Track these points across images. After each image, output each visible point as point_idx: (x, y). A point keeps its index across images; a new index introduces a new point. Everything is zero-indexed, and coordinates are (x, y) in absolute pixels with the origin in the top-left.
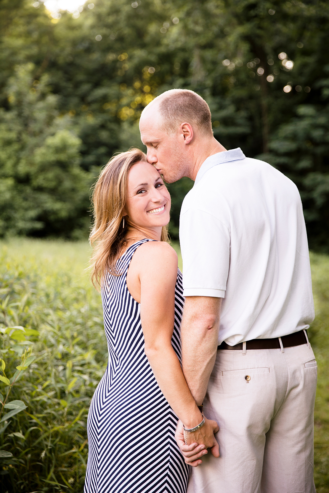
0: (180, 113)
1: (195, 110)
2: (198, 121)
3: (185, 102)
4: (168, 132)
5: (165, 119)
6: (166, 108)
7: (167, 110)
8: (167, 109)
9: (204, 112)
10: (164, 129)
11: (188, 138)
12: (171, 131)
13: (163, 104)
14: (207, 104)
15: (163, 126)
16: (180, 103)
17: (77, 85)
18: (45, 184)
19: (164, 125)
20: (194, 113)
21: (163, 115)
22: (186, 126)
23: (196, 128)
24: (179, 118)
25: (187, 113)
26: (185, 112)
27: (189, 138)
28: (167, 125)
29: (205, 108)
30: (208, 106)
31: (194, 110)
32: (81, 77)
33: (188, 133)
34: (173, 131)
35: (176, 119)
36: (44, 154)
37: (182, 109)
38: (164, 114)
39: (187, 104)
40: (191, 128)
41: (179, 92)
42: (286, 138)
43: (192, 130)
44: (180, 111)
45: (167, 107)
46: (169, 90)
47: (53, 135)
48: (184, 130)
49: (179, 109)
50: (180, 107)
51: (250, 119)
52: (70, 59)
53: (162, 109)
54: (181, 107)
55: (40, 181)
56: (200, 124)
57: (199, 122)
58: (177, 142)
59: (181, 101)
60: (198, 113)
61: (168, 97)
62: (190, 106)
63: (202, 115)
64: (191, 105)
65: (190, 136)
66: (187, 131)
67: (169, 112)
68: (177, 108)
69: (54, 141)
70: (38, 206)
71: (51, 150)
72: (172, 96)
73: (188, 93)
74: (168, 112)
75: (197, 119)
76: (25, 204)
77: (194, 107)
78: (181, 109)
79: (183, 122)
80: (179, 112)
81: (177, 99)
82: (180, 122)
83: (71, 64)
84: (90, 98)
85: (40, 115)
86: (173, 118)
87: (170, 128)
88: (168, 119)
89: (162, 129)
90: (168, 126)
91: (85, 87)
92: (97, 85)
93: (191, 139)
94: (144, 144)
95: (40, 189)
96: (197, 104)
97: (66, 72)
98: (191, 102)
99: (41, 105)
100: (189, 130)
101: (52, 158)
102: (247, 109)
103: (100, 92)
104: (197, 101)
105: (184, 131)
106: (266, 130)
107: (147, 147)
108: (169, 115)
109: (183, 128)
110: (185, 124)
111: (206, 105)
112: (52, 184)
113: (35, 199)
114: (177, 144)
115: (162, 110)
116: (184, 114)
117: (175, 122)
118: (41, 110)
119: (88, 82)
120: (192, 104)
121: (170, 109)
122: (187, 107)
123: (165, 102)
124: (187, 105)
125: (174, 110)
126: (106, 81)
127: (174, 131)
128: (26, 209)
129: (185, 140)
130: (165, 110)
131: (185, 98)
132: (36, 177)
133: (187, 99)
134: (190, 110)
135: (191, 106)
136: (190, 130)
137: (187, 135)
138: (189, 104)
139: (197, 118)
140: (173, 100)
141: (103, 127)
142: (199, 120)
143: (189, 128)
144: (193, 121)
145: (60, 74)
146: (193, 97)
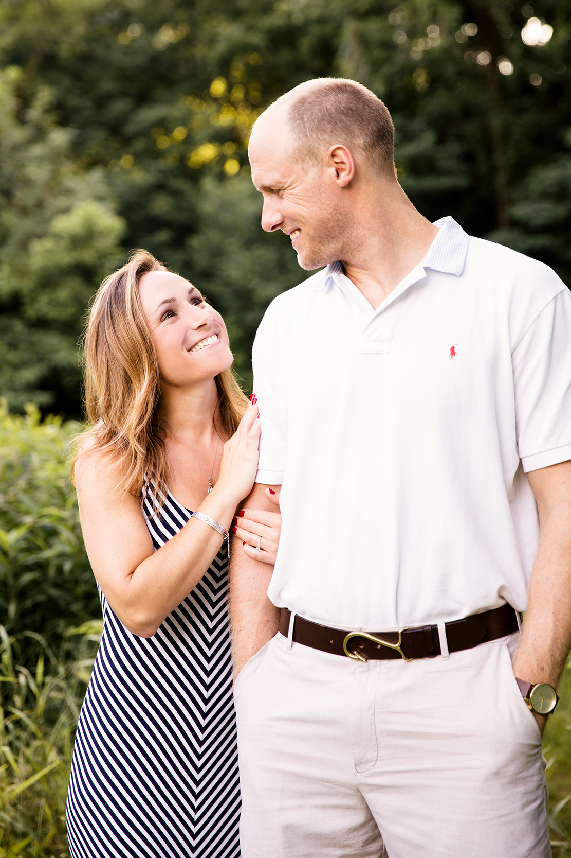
0: (329, 126)
1: (360, 119)
2: (367, 142)
3: (340, 103)
4: (305, 166)
5: (299, 138)
6: (299, 117)
7: (304, 122)
8: (302, 119)
9: (379, 124)
10: (297, 160)
11: (345, 177)
12: (311, 163)
13: (296, 109)
14: (386, 108)
15: (294, 152)
16: (329, 107)
17: (102, 102)
18: (52, 313)
19: (297, 151)
20: (358, 125)
21: (293, 130)
22: (339, 152)
23: (360, 157)
24: (326, 137)
25: (344, 127)
26: (340, 125)
27: (347, 176)
28: (302, 152)
29: (380, 115)
30: (388, 112)
31: (358, 120)
32: (107, 85)
33: (343, 166)
34: (313, 164)
35: (321, 138)
36: (49, 252)
37: (332, 118)
38: (297, 130)
39: (343, 109)
40: (350, 156)
41: (328, 85)
42: (545, 196)
43: (351, 160)
44: (329, 122)
45: (302, 115)
46: (308, 81)
47: (66, 211)
48: (336, 160)
49: (326, 119)
50: (328, 114)
51: (468, 158)
52: (82, 47)
53: (292, 119)
54: (330, 115)
55: (42, 306)
56: (371, 149)
57: (367, 145)
58: (323, 185)
59: (330, 103)
60: (366, 126)
61: (305, 94)
62: (348, 113)
63: (375, 131)
64: (351, 109)
65: (348, 171)
66: (343, 163)
67: (306, 125)
68: (323, 116)
69: (68, 224)
70: (41, 359)
71: (63, 244)
72: (313, 93)
73: (345, 86)
74: (304, 126)
75: (364, 139)
76: (13, 356)
77: (358, 114)
78: (330, 119)
79: (334, 144)
80: (326, 124)
81: (323, 98)
82: (327, 145)
83: (86, 58)
84: (130, 128)
85: (38, 173)
86: (315, 136)
87: (308, 158)
88: (304, 139)
89: (292, 160)
90: (305, 152)
91: (119, 107)
92: (143, 99)
93: (349, 177)
94: (258, 189)
95: (42, 324)
96: (364, 109)
97: (77, 77)
98: (351, 103)
99: (37, 150)
100: (346, 161)
101: (66, 258)
102: (461, 138)
103: (149, 114)
104: (363, 102)
105: (336, 163)
106: (501, 180)
107: (264, 194)
108: (306, 132)
109: (333, 156)
110: (338, 148)
111: (383, 109)
112: (68, 312)
113: (32, 344)
114: (322, 188)
115: (292, 122)
116: (337, 128)
117: (319, 144)
118: (40, 160)
119: (124, 94)
120: (354, 108)
121: (309, 119)
122: (343, 113)
123: (299, 104)
124: (343, 111)
125: (316, 122)
126: (161, 92)
127: (316, 164)
128: (17, 367)
129: (338, 179)
130: (298, 122)
131: (340, 96)
132: (34, 300)
133: (343, 97)
134: (348, 121)
135: (350, 112)
136: (348, 160)
137: (343, 170)
138: (347, 107)
139: (363, 135)
140: (314, 101)
141: (160, 187)
142: (368, 140)
143: (347, 155)
144: (355, 142)
145: (67, 81)
146: (356, 93)
